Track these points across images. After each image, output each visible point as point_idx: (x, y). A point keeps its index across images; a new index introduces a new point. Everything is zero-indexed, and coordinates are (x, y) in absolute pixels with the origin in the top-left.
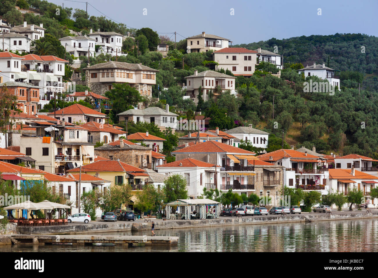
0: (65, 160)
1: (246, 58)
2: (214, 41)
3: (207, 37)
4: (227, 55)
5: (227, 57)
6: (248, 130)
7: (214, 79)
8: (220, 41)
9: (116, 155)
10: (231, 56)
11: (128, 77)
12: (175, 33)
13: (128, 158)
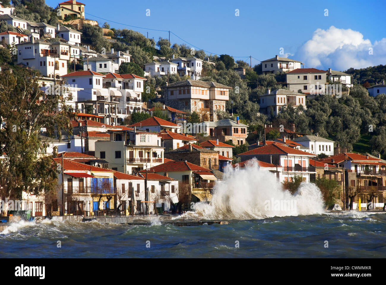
0: (136, 161)
1: (316, 78)
2: (287, 63)
3: (280, 60)
4: (299, 75)
5: (299, 77)
6: (314, 138)
7: (285, 96)
8: (292, 63)
9: (185, 158)
10: (302, 76)
11: (203, 94)
12: (250, 57)
13: (196, 160)
